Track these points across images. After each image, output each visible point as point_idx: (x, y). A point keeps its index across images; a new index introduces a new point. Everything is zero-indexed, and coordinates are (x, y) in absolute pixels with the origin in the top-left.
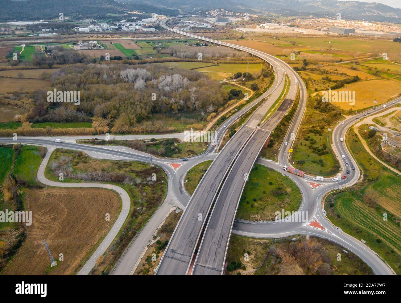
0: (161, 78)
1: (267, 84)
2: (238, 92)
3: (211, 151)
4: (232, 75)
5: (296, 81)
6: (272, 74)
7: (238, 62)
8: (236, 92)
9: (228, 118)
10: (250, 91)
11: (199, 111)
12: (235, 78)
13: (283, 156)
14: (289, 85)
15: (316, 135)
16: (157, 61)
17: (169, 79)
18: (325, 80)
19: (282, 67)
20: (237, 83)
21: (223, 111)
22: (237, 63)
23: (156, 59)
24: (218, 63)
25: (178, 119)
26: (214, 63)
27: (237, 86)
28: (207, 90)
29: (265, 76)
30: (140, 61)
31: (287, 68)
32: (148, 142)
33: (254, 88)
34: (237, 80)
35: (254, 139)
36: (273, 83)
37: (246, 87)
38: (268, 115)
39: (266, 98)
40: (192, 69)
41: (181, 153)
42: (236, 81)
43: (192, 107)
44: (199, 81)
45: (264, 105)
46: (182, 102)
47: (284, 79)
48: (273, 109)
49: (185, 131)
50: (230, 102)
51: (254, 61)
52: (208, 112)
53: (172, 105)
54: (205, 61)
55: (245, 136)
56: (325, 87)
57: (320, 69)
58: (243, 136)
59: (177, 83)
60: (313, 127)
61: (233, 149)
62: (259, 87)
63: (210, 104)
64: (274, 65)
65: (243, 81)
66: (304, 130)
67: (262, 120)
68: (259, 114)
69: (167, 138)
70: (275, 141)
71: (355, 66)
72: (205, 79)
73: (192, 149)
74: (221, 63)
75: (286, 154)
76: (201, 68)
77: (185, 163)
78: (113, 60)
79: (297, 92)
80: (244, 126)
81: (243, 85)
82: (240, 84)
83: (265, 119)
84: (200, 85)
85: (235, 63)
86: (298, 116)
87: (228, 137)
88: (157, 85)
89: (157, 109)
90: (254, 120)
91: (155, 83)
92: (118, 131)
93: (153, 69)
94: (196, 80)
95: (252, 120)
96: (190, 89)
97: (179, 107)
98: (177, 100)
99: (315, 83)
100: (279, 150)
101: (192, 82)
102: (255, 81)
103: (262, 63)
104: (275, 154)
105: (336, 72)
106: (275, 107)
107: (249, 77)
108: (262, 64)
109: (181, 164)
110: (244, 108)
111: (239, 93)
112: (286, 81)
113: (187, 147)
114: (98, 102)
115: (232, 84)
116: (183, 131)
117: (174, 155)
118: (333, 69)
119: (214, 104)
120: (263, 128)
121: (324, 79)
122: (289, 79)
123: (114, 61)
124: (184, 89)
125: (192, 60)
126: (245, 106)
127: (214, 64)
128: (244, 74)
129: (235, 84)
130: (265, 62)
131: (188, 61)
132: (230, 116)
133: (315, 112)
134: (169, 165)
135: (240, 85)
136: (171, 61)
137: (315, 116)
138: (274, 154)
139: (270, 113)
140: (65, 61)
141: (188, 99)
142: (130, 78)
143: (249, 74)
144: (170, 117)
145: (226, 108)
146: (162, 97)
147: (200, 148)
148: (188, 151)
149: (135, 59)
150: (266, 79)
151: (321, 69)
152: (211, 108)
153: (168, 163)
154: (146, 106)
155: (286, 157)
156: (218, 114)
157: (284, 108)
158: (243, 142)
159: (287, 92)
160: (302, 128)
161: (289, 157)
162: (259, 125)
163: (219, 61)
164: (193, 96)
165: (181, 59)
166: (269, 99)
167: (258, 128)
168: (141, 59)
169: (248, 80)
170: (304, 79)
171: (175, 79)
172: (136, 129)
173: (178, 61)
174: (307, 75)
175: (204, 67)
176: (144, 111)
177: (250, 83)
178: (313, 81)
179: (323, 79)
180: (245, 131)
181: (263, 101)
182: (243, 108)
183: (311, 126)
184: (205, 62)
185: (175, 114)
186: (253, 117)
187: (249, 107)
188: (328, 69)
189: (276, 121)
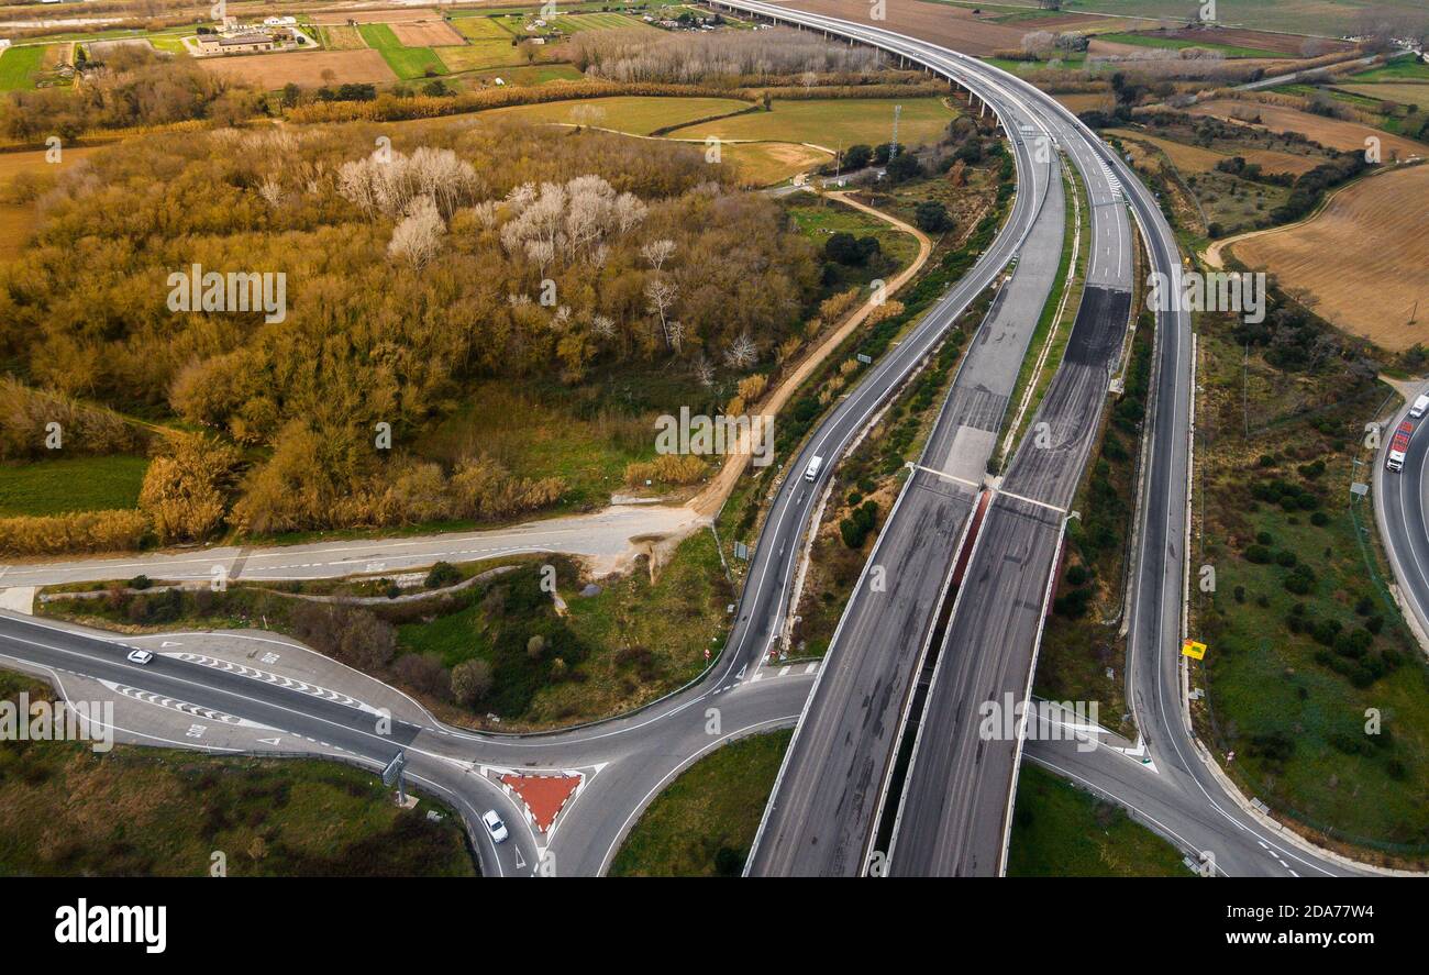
0: (520, 195)
1: (985, 202)
2: (864, 249)
3: (749, 656)
4: (827, 154)
5: (1114, 186)
6: (998, 151)
7: (847, 89)
8: (855, 246)
9: (828, 404)
10: (913, 239)
11: (688, 361)
12: (843, 171)
13: (1154, 680)
14: (1087, 210)
15: (1293, 522)
16: (520, 98)
17: (552, 198)
18: (1234, 172)
19: (1037, 113)
20: (852, 197)
21: (800, 355)
22: (844, 97)
23: (516, 90)
24: (767, 102)
25: (586, 413)
26: (753, 100)
27: (855, 211)
28: (724, 252)
29: (972, 159)
30: (450, 100)
31: (1056, 118)
32: (412, 590)
33: (934, 222)
34: (850, 177)
35: (983, 575)
36: (1015, 197)
37: (895, 215)
38: (1029, 393)
39: (997, 279)
40: (662, 132)
41: (582, 679)
42: (848, 185)
43: (652, 344)
44: (687, 198)
45: (997, 328)
46: (605, 324)
47: (1056, 174)
48: (1044, 355)
49: (615, 499)
50: (829, 306)
51: (913, 87)
52: (730, 370)
53: (558, 337)
54: (716, 91)
55: (930, 556)
56: (1247, 214)
57: (1185, 116)
58: (920, 555)
59: (588, 221)
60: (1266, 462)
61: (879, 668)
62: (952, 215)
63: (738, 333)
64: (1001, 103)
65: (876, 185)
66: (1223, 481)
67: (1004, 428)
68: (981, 388)
69: (516, 551)
70: (1094, 574)
71: (1326, 97)
72: (715, 187)
73: (643, 640)
74: (778, 97)
75: (1168, 669)
76: (700, 122)
77: (599, 767)
78: (339, 99)
79: (1134, 249)
80: (919, 473)
81: (881, 204)
82: (867, 201)
83: (1017, 423)
84: (693, 224)
85: (834, 97)
86: (1170, 385)
87: (836, 537)
88: (496, 228)
89: (488, 358)
90: (963, 430)
91: (491, 220)
92: (262, 525)
93: (491, 142)
94: (678, 190)
95: (953, 434)
96: (645, 248)
97: (591, 350)
98: (584, 315)
99: (1198, 195)
100: (1124, 631)
101: (655, 207)
102: (929, 185)
103: (945, 95)
104: (1110, 674)
105: (1255, 127)
106: (1052, 335)
107: (905, 168)
108: (944, 100)
109: (576, 781)
110: (899, 345)
111: (869, 252)
112: (1065, 183)
113: (622, 623)
114: (200, 341)
115: (832, 203)
116: (605, 500)
117: (544, 701)
118: (1243, 115)
119: (757, 329)
120: (1018, 484)
121: (1226, 171)
122: (1076, 173)
123: (339, 104)
124: (621, 244)
125: (662, 87)
126: (904, 329)
127: (751, 105)
128: (878, 150)
129: (846, 201)
130: (956, 91)
131: (647, 94)
132: (837, 393)
133: (1247, 361)
134: (507, 789)
135: (868, 203)
136: (577, 96)
137: (1255, 387)
138: (1102, 672)
139: (1034, 382)
140: (135, 110)
141: (633, 307)
142: (382, 197)
143: (900, 149)
144: (546, 402)
145: (815, 337)
146: (513, 298)
147: (693, 631)
148: (625, 660)
149: (430, 95)
150: (977, 173)
151: (1193, 113)
152: (743, 352)
153: (503, 770)
154: (427, 358)
155: (1175, 699)
156: (779, 373)
157: (1093, 344)
158: (926, 606)
159: (1087, 243)
160: (1210, 467)
161: (1187, 695)
162: (992, 468)
163: (772, 90)
164: (659, 293)
165: (619, 88)
166: (1012, 290)
167: (995, 483)
168: (453, 94)
169: (902, 180)
170: (1142, 172)
171: (578, 199)
172: (359, 506)
173: (605, 94)
174: (1151, 150)
175: (711, 119)
176: (411, 392)
177: (913, 194)
178: (1186, 183)
179: (1222, 167)
180: (925, 512)
181: (988, 301)
182: (894, 343)
183: (1253, 457)
184: (713, 96)
185: (574, 385)
186: (956, 409)
187: (925, 338)
188: (1221, 112)
189: (1076, 434)
